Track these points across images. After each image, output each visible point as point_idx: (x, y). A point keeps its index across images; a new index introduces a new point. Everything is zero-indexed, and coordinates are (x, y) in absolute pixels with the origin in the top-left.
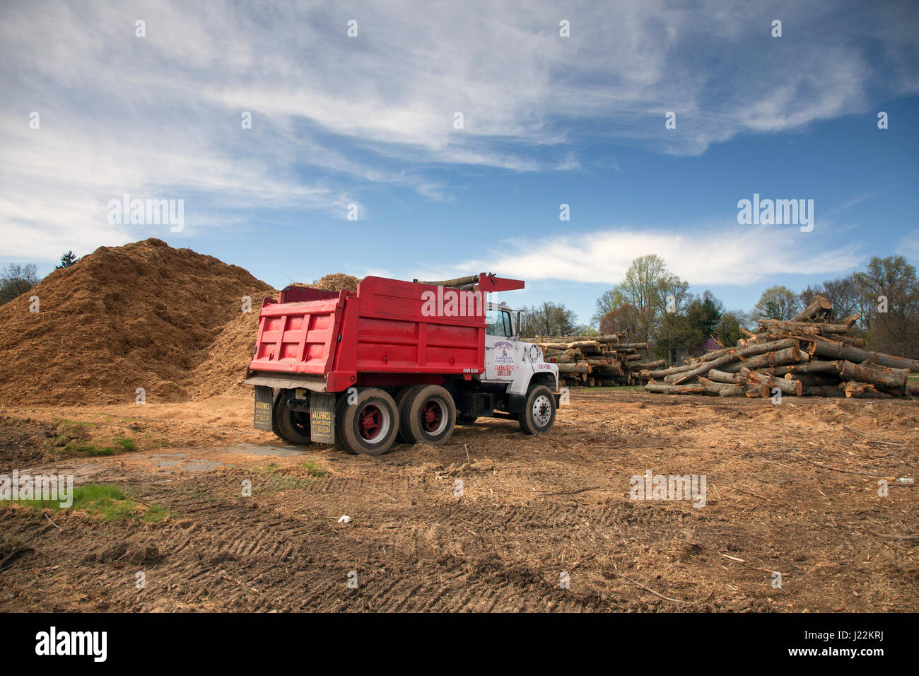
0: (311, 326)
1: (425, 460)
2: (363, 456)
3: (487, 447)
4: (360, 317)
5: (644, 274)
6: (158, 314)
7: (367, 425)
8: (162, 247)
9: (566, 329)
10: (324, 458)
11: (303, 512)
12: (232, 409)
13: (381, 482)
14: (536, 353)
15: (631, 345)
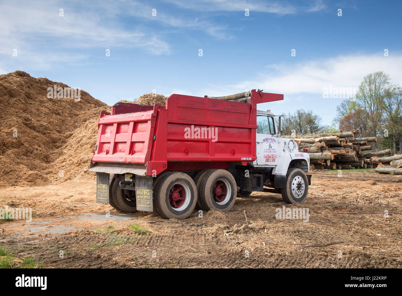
0: (134, 130)
1: (216, 222)
2: (173, 220)
3: (259, 212)
4: (169, 123)
5: (373, 86)
6: (26, 124)
7: (175, 198)
8: (26, 77)
9: (314, 128)
10: (146, 222)
11: (132, 260)
12: (80, 189)
13: (185, 238)
14: (293, 145)
15: (363, 139)
